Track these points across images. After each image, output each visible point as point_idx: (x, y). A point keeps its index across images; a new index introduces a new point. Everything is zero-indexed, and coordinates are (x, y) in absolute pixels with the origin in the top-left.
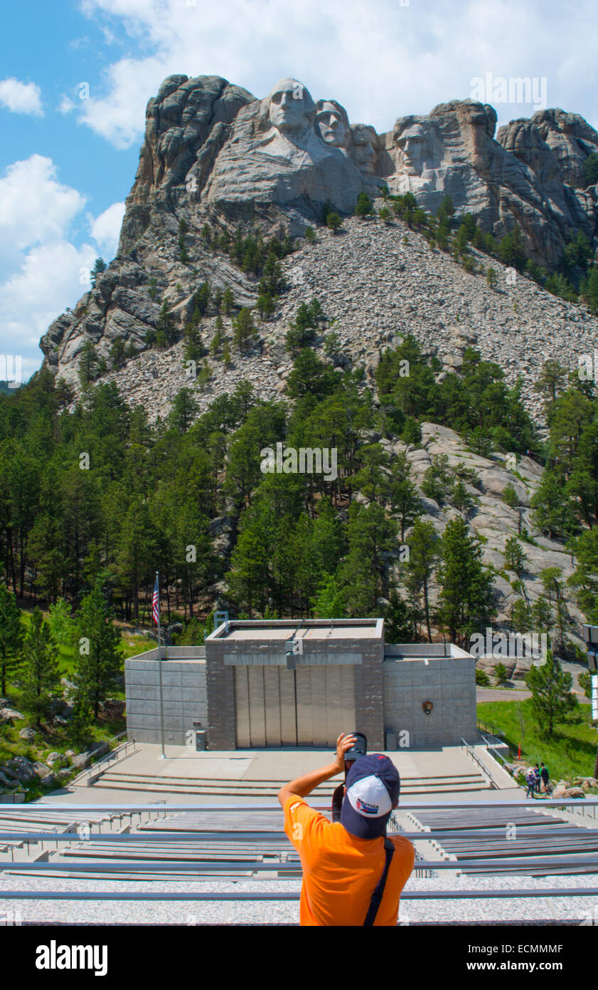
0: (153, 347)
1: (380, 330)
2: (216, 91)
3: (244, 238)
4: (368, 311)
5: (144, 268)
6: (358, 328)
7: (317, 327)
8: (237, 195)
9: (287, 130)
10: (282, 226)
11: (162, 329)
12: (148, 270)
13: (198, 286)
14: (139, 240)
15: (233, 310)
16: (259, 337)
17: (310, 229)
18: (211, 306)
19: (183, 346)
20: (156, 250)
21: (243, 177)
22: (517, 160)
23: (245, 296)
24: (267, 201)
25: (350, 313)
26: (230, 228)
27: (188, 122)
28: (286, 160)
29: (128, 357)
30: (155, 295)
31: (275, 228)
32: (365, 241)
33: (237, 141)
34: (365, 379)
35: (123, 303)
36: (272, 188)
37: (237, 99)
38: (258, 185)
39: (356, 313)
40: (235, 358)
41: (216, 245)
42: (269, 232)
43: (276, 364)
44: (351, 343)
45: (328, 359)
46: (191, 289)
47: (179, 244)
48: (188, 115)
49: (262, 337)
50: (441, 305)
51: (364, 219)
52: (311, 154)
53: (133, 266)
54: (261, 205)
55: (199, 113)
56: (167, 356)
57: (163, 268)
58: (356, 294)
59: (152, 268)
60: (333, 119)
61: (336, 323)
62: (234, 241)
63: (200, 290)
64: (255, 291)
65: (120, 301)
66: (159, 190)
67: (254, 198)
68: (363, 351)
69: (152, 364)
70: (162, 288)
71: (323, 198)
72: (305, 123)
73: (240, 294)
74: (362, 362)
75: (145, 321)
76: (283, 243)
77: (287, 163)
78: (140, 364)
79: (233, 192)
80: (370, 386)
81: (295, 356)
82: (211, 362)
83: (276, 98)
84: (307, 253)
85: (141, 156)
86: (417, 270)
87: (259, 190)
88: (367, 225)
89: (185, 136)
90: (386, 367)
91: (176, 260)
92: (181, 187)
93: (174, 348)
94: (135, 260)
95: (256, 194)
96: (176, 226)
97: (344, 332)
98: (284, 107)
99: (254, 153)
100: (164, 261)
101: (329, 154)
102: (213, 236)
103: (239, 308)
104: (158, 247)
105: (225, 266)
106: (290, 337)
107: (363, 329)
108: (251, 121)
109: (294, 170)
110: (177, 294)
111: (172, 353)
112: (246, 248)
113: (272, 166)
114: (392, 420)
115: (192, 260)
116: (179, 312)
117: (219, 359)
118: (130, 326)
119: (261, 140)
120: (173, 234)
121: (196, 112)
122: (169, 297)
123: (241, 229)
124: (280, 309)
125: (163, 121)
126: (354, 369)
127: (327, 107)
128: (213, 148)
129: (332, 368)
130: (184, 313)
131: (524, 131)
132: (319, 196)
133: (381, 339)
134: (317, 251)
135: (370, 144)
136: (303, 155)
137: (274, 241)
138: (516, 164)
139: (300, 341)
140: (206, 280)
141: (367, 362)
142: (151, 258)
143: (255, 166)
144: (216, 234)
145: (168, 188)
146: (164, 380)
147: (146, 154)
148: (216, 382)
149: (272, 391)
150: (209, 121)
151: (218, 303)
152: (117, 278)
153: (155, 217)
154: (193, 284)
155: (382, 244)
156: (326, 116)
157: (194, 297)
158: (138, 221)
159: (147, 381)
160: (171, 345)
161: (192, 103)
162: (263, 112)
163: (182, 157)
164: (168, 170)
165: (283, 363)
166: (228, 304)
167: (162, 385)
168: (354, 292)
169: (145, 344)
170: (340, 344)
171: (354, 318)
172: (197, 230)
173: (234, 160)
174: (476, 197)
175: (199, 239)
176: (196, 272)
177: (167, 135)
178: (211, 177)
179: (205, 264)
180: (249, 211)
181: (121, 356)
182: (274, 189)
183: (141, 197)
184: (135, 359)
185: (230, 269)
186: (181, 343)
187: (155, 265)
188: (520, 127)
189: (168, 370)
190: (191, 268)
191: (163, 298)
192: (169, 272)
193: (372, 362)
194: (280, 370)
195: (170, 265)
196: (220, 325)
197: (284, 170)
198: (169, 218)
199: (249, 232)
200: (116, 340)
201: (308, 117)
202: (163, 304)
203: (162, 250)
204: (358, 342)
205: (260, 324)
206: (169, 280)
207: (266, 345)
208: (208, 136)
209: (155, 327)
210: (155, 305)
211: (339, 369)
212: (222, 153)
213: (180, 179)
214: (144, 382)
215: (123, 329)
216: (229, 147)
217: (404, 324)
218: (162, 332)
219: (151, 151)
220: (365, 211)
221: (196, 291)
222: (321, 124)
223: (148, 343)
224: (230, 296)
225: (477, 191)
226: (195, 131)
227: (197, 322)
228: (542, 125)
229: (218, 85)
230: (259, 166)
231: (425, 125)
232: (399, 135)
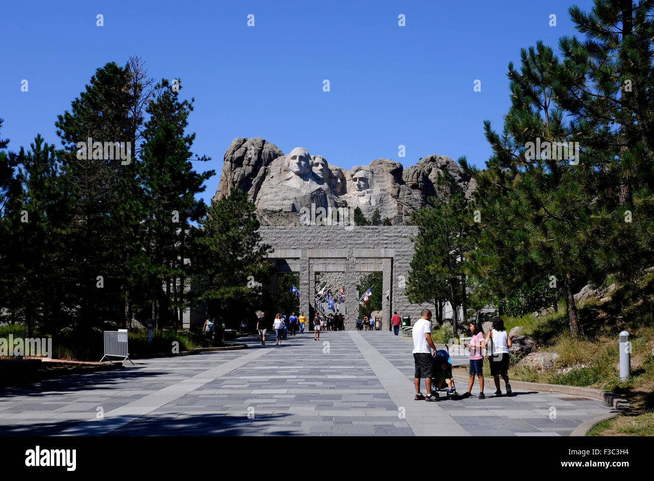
2: (260, 147)
8: (273, 207)
21: (276, 198)
24: (289, 210)
26: (269, 222)
27: (247, 165)
28: (298, 190)
31: (293, 224)
37: (270, 151)
38: (284, 202)
48: (247, 161)
54: (285, 212)
55: (252, 160)
60: (321, 167)
67: (282, 209)
72: (307, 171)
79: (271, 205)
83: (294, 158)
85: (221, 180)
87: (285, 205)
89: (246, 173)
95: (283, 207)
98: (297, 163)
99: (282, 185)
101: (319, 187)
119: (285, 178)
123: (275, 223)
125: (234, 164)
127: (318, 160)
128: (261, 180)
131: (418, 173)
135: (338, 178)
136: (306, 188)
143: (283, 192)
147: (224, 180)
150: (258, 165)
156: (317, 165)
161: (249, 154)
162: (286, 164)
163: (245, 184)
173: (272, 188)
174: (391, 209)
177: (237, 172)
178: (259, 196)
180: (279, 215)
182: (292, 204)
188: (415, 171)
197: (297, 195)
208: (257, 173)
212: (265, 183)
219: (227, 178)
222: (314, 167)
225: (392, 206)
226: (251, 170)
228: (429, 164)
229: (261, 143)
230: (285, 192)
231: (367, 171)
232: (354, 175)
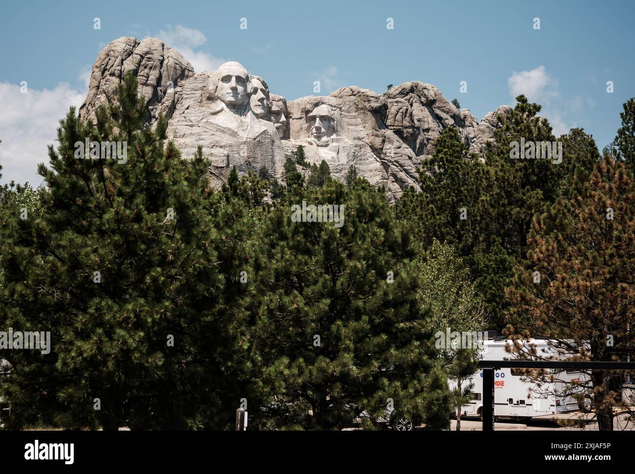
2: (160, 56)
9: (233, 105)
28: (233, 131)
33: (188, 108)
52: (251, 128)
60: (261, 95)
83: (226, 79)
98: (233, 88)
99: (207, 122)
101: (264, 128)
108: (199, 92)
113: (223, 135)
119: (211, 111)
127: (255, 84)
131: (402, 113)
135: (282, 113)
136: (246, 129)
138: (402, 146)
143: (209, 134)
156: (256, 92)
161: (145, 67)
162: (211, 87)
174: (372, 170)
188: (399, 109)
212: (176, 117)
216: (182, 112)
222: (251, 98)
225: (372, 166)
230: (213, 135)
231: (331, 106)
232: (311, 111)
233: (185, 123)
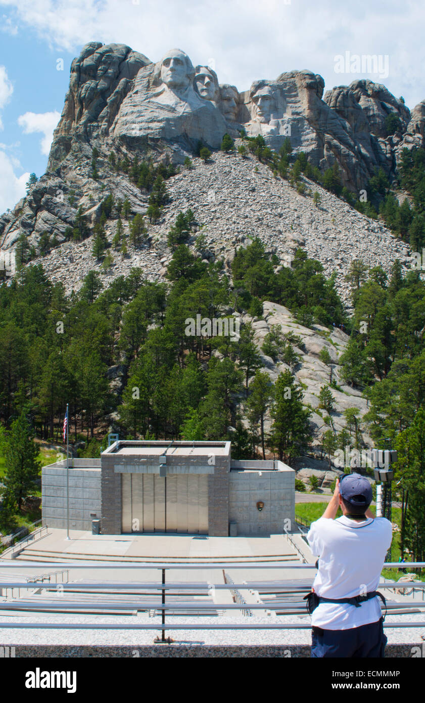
0: (71, 239)
1: (236, 234)
2: (123, 55)
3: (140, 163)
4: (228, 220)
5: (66, 182)
6: (220, 232)
7: (190, 229)
8: (135, 132)
9: (173, 86)
10: (167, 156)
11: (78, 227)
12: (69, 184)
13: (105, 197)
14: (63, 162)
15: (130, 215)
16: (148, 235)
17: (188, 159)
18: (114, 211)
19: (93, 240)
20: (75, 169)
21: (140, 119)
22: (338, 115)
23: (139, 205)
24: (157, 137)
25: (214, 220)
26: (129, 155)
27: (101, 77)
28: (172, 108)
29: (52, 247)
30: (73, 202)
31: (162, 157)
32: (227, 169)
33: (136, 93)
34: (224, 268)
35: (50, 207)
36: (161, 128)
37: (138, 62)
38: (151, 125)
39: (219, 220)
40: (130, 250)
41: (120, 168)
42: (158, 159)
43: (160, 256)
44: (215, 242)
45: (198, 253)
46: (100, 199)
47: (92, 165)
48: (101, 72)
49: (151, 235)
50: (280, 217)
51: (227, 153)
52: (191, 105)
53: (57, 180)
54: (152, 139)
55: (109, 71)
56: (80, 247)
57: (80, 182)
58: (220, 207)
59: (72, 182)
60: (207, 80)
61: (204, 227)
62: (132, 165)
63: (106, 200)
64: (146, 202)
65: (48, 205)
66: (78, 125)
67: (148, 134)
68: (223, 249)
69: (69, 252)
70: (78, 197)
71: (198, 137)
72: (187, 82)
73: (135, 204)
74: (222, 257)
75: (65, 220)
76: (168, 168)
77: (173, 110)
78: (60, 252)
79: (133, 129)
80: (227, 274)
81: (174, 250)
82: (112, 252)
83: (166, 62)
84: (185, 176)
85: (66, 100)
86: (264, 191)
87: (152, 129)
88: (229, 158)
89: (98, 87)
90: (239, 260)
91: (89, 177)
92: (95, 124)
93: (86, 241)
94: (59, 176)
95: (150, 131)
96: (90, 152)
97: (210, 234)
98: (172, 70)
99: (149, 102)
100: (81, 177)
101: (204, 105)
102: (117, 161)
103: (134, 214)
104: (77, 167)
105: (126, 183)
106: (170, 236)
107: (223, 233)
108: (147, 78)
109: (177, 115)
110: (89, 202)
111: (84, 245)
112: (141, 171)
113: (162, 111)
114: (242, 299)
115: (101, 177)
116: (91, 215)
117: (118, 251)
118: (54, 224)
119: (154, 93)
120: (88, 158)
121: (107, 70)
122: (83, 204)
123: (137, 156)
124: (164, 216)
125: (83, 76)
126: (217, 261)
127: (203, 71)
128: (119, 97)
129: (201, 260)
130: (94, 216)
131: (343, 95)
132: (195, 135)
133: (236, 240)
134: (192, 175)
135: (233, 99)
136: (184, 105)
137: (162, 166)
138: (337, 118)
139: (178, 239)
140: (111, 193)
141: (225, 256)
142: (71, 174)
143: (149, 111)
144: (119, 159)
145: (85, 124)
146: (78, 264)
147: (70, 99)
148: (116, 267)
149: (156, 275)
150: (117, 77)
151: (119, 209)
152: (45, 188)
153: (75, 145)
154: (101, 195)
155: (240, 172)
156: (202, 77)
157: (101, 205)
158: (62, 147)
159: (65, 264)
160: (84, 239)
161: (105, 63)
162: (156, 72)
163: (96, 102)
164: (85, 112)
165: (165, 255)
166: (126, 211)
167: (76, 268)
168: (218, 205)
169: (64, 238)
170: (206, 243)
171: (218, 224)
172: (105, 156)
173: (134, 106)
174: (307, 140)
175: (107, 163)
176: (104, 186)
177: (86, 85)
178: (117, 117)
179: (110, 181)
180: (144, 144)
181: (47, 246)
182: (162, 128)
183: (65, 130)
184: (57, 248)
185: (129, 185)
186: (91, 238)
187: (74, 180)
188: (340, 92)
189: (81, 257)
190: (100, 183)
191: (79, 205)
192: (84, 186)
193: (230, 256)
194: (162, 260)
195: (85, 180)
196: (120, 226)
197: (170, 115)
198: (85, 146)
199: (144, 159)
200: (44, 234)
201: (189, 77)
202: (79, 209)
203: (80, 170)
204: (220, 242)
205: (149, 226)
206: (84, 191)
207: (153, 242)
208: (116, 88)
209: (72, 225)
210: (73, 209)
211: (205, 261)
212: (126, 100)
213: (94, 118)
214: (63, 265)
215: (49, 226)
216: (131, 97)
217: (253, 230)
218: (78, 230)
219: (73, 97)
220: (228, 148)
221: (103, 200)
222: (198, 83)
223: (66, 237)
224: (128, 205)
225: (309, 137)
226: (106, 84)
227: (103, 223)
228: (356, 91)
229: (124, 51)
230: (152, 112)
231: (273, 87)
232: (254, 93)
233: (130, 104)
